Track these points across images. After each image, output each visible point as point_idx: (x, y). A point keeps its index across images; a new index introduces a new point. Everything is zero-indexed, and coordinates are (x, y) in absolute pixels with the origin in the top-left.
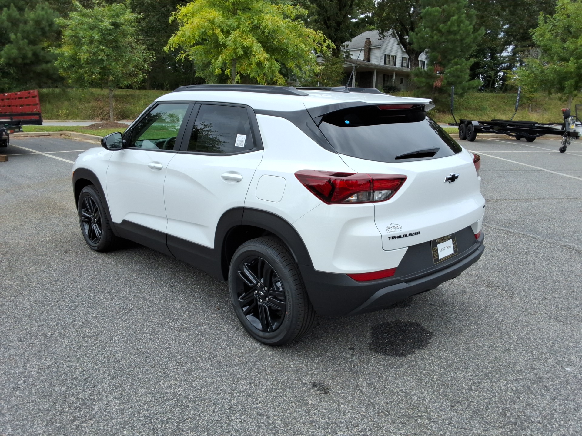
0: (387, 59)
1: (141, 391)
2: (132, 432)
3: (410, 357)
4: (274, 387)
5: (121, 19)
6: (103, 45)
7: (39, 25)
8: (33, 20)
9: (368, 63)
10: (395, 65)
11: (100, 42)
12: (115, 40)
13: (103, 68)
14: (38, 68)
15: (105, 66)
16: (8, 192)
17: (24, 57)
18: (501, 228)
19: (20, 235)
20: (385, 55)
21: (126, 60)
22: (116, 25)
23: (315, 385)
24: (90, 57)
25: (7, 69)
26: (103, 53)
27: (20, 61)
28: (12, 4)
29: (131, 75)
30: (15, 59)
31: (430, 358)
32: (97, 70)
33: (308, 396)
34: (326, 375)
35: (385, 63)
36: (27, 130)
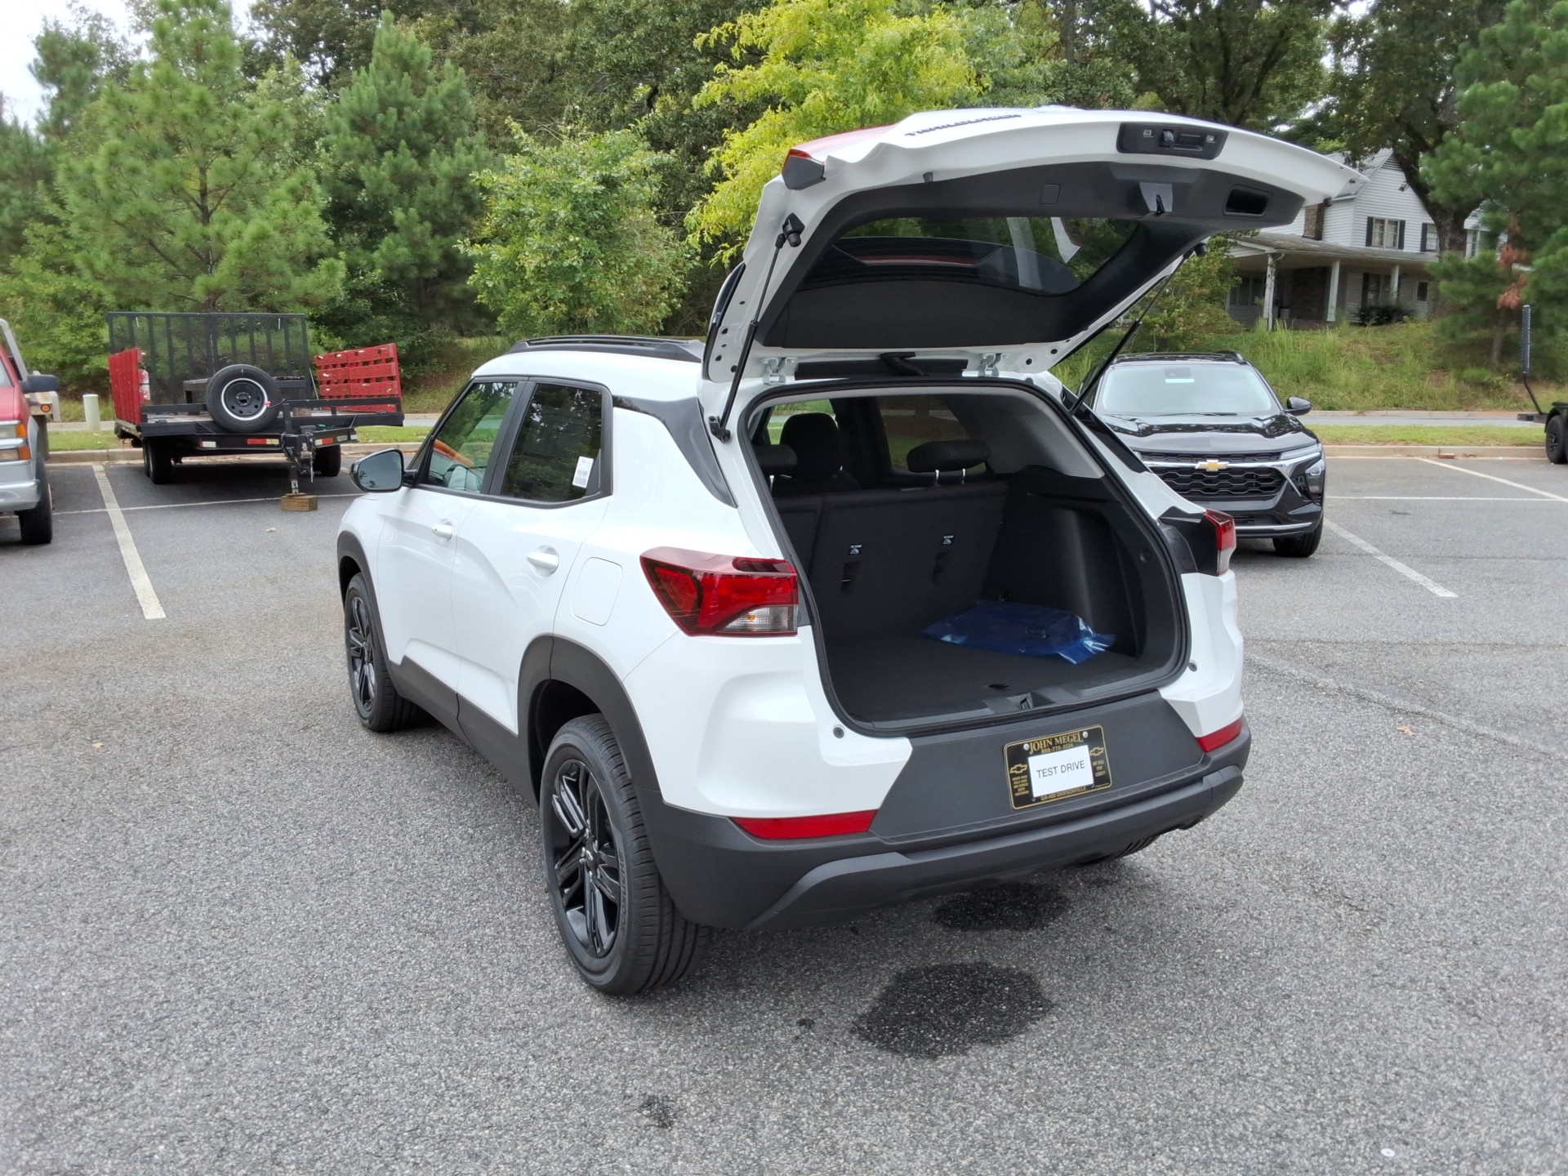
0: (1376, 230)
1: (252, 1063)
2: (175, 1149)
3: (946, 1062)
4: (548, 1095)
5: (620, 170)
6: (577, 233)
7: (460, 187)
8: (446, 176)
9: (1314, 244)
10: (1401, 246)
11: (571, 226)
12: (606, 222)
13: (576, 288)
14: (456, 290)
15: (580, 283)
16: (273, 582)
17: (423, 263)
18: (1484, 730)
19: (236, 683)
20: (1370, 221)
21: (629, 266)
22: (610, 183)
23: (649, 1103)
24: (546, 262)
25: (384, 293)
26: (576, 252)
27: (413, 273)
28: (403, 143)
29: (643, 302)
30: (402, 270)
31: (999, 1072)
32: (560, 291)
33: (614, 1129)
34: (696, 1081)
35: (1369, 242)
36: (399, 438)
